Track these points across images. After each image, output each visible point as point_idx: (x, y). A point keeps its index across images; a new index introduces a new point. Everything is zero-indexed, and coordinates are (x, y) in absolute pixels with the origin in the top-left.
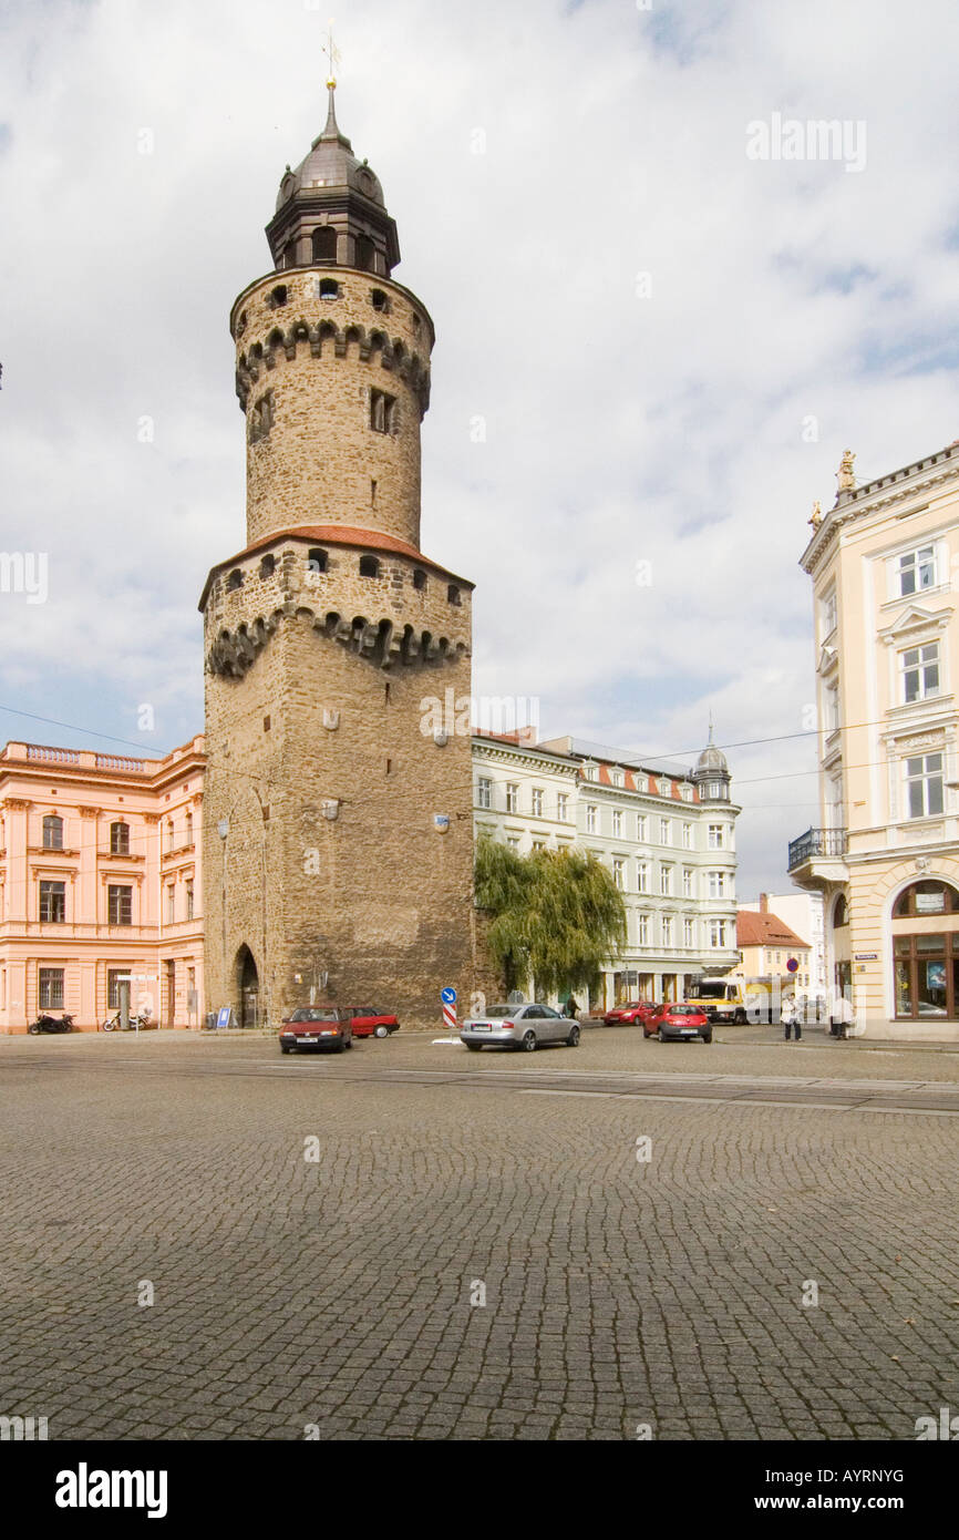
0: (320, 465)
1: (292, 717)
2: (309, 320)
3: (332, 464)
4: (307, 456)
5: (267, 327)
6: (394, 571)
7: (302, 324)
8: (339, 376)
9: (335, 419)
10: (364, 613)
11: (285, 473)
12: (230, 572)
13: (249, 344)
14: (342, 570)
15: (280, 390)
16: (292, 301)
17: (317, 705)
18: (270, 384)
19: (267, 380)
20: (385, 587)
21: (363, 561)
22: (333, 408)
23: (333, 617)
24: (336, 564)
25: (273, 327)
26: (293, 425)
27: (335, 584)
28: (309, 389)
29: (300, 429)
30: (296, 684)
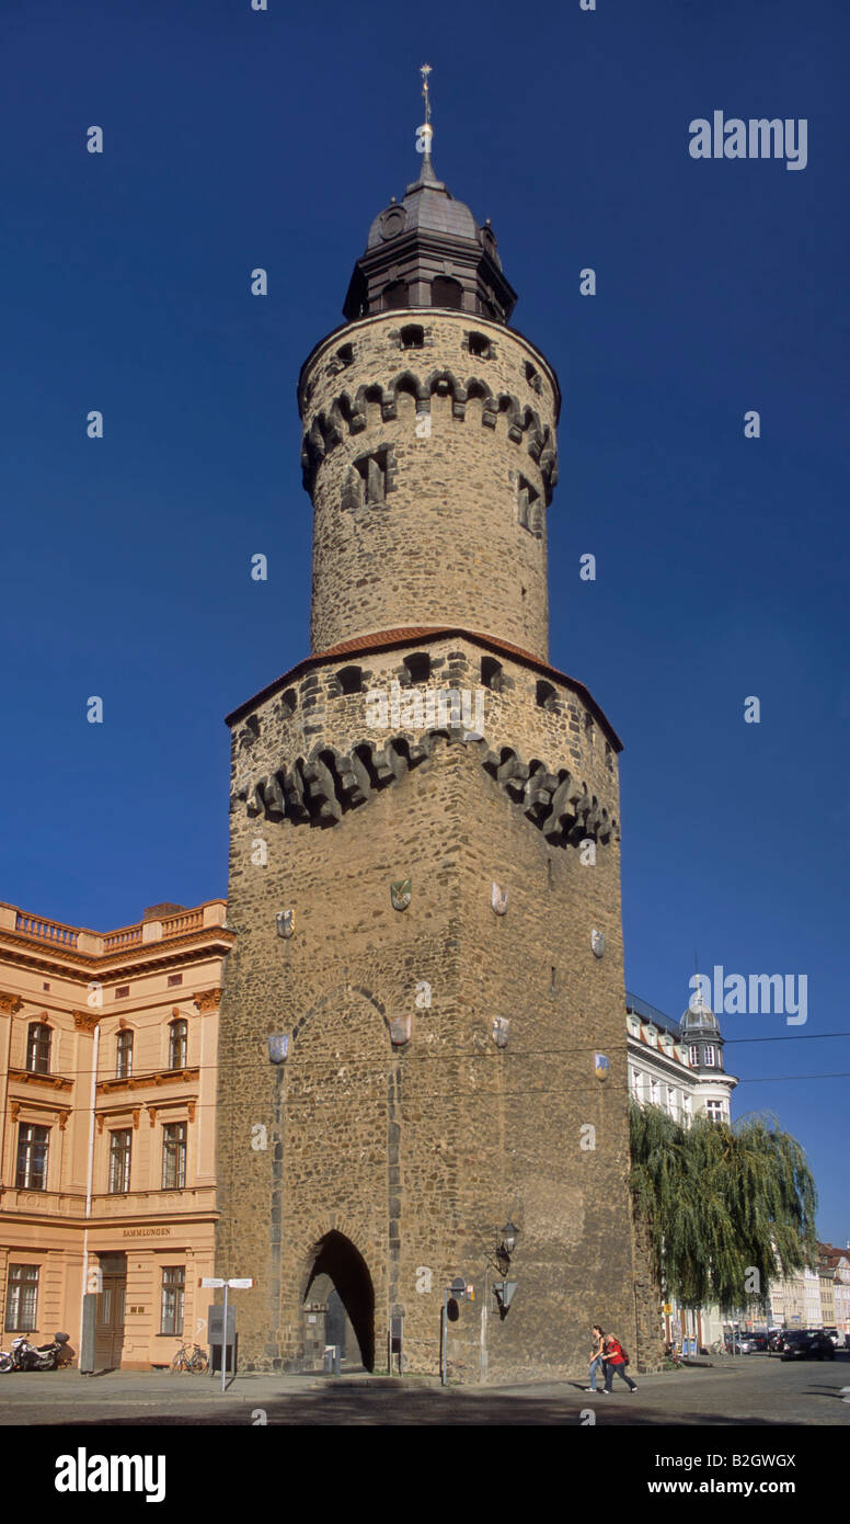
0: (465, 554)
1: (463, 887)
2: (456, 374)
3: (479, 555)
4: (446, 537)
5: (393, 369)
6: (571, 708)
7: (446, 376)
8: (487, 450)
9: (482, 500)
10: (542, 757)
11: (411, 553)
12: (339, 667)
13: (357, 384)
14: (518, 693)
15: (405, 449)
16: (431, 346)
17: (487, 876)
18: (387, 439)
19: (382, 432)
20: (563, 727)
21: (540, 684)
22: (479, 486)
23: (507, 753)
24: (511, 684)
25: (403, 370)
26: (425, 496)
27: (511, 710)
28: (449, 456)
29: (438, 502)
30: (465, 840)
